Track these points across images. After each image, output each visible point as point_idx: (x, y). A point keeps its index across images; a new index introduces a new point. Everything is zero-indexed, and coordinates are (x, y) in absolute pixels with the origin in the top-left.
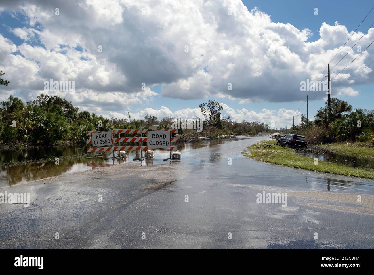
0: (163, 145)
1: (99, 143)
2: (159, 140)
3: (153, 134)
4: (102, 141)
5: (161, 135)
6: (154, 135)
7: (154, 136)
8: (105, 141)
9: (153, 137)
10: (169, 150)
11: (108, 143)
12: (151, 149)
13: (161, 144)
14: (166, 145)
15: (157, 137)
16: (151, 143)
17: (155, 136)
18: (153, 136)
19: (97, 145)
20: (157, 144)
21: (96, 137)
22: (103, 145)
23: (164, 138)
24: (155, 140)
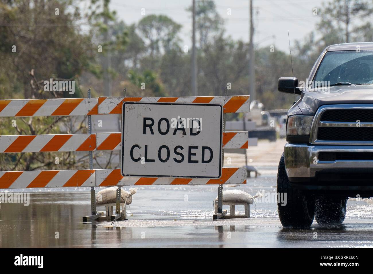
3: (145, 119)
6: (149, 122)
7: (150, 126)
9: (148, 129)
14: (203, 161)
17: (155, 128)
18: (145, 126)
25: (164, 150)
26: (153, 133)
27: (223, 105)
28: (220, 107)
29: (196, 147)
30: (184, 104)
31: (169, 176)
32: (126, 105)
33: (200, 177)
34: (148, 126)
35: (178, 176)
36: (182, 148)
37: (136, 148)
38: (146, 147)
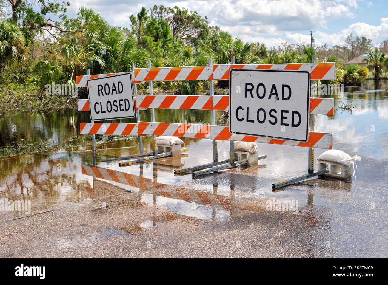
0: (282, 124)
1: (106, 110)
2: (269, 104)
3: (247, 84)
4: (112, 103)
5: (274, 87)
6: (249, 87)
7: (251, 90)
8: (117, 104)
9: (249, 93)
10: (302, 144)
11: (127, 110)
12: (243, 136)
13: (273, 120)
14: (293, 125)
15: (261, 94)
16: (242, 114)
17: (254, 92)
18: (247, 90)
19: (100, 116)
20: (261, 119)
21: (99, 91)
22: (113, 115)
23: (284, 99)
24: (254, 104)
25: (261, 112)
26: (252, 97)
27: (310, 72)
28: (307, 74)
29: (287, 112)
30: (277, 71)
31: (265, 136)
32: (233, 72)
33: (290, 139)
34: (249, 90)
35: (273, 137)
36: (276, 112)
37: (240, 110)
38: (248, 108)
